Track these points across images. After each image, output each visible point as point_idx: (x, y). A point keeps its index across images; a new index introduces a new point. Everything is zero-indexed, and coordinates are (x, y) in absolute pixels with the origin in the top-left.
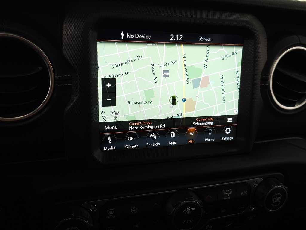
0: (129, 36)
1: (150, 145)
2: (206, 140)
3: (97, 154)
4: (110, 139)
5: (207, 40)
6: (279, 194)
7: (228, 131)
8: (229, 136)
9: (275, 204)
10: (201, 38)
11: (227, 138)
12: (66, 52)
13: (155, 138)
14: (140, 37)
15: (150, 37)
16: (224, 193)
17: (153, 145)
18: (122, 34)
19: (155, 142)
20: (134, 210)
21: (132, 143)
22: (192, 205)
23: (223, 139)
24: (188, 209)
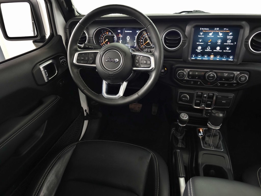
0: (203, 29)
1: (204, 59)
2: (223, 59)
3: (189, 58)
4: (193, 56)
5: (227, 29)
6: (244, 77)
7: (231, 57)
8: (231, 59)
9: (242, 80)
10: (225, 29)
11: (231, 60)
12: (186, 34)
13: (206, 57)
14: (206, 29)
15: (208, 29)
16: (225, 74)
17: (205, 59)
18: (201, 29)
19: (206, 58)
20: (197, 73)
21: (199, 58)
22: (212, 74)
23: (229, 60)
24: (211, 75)
